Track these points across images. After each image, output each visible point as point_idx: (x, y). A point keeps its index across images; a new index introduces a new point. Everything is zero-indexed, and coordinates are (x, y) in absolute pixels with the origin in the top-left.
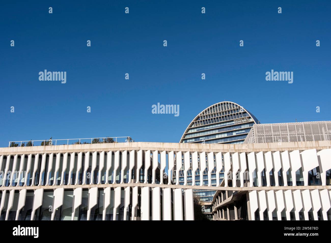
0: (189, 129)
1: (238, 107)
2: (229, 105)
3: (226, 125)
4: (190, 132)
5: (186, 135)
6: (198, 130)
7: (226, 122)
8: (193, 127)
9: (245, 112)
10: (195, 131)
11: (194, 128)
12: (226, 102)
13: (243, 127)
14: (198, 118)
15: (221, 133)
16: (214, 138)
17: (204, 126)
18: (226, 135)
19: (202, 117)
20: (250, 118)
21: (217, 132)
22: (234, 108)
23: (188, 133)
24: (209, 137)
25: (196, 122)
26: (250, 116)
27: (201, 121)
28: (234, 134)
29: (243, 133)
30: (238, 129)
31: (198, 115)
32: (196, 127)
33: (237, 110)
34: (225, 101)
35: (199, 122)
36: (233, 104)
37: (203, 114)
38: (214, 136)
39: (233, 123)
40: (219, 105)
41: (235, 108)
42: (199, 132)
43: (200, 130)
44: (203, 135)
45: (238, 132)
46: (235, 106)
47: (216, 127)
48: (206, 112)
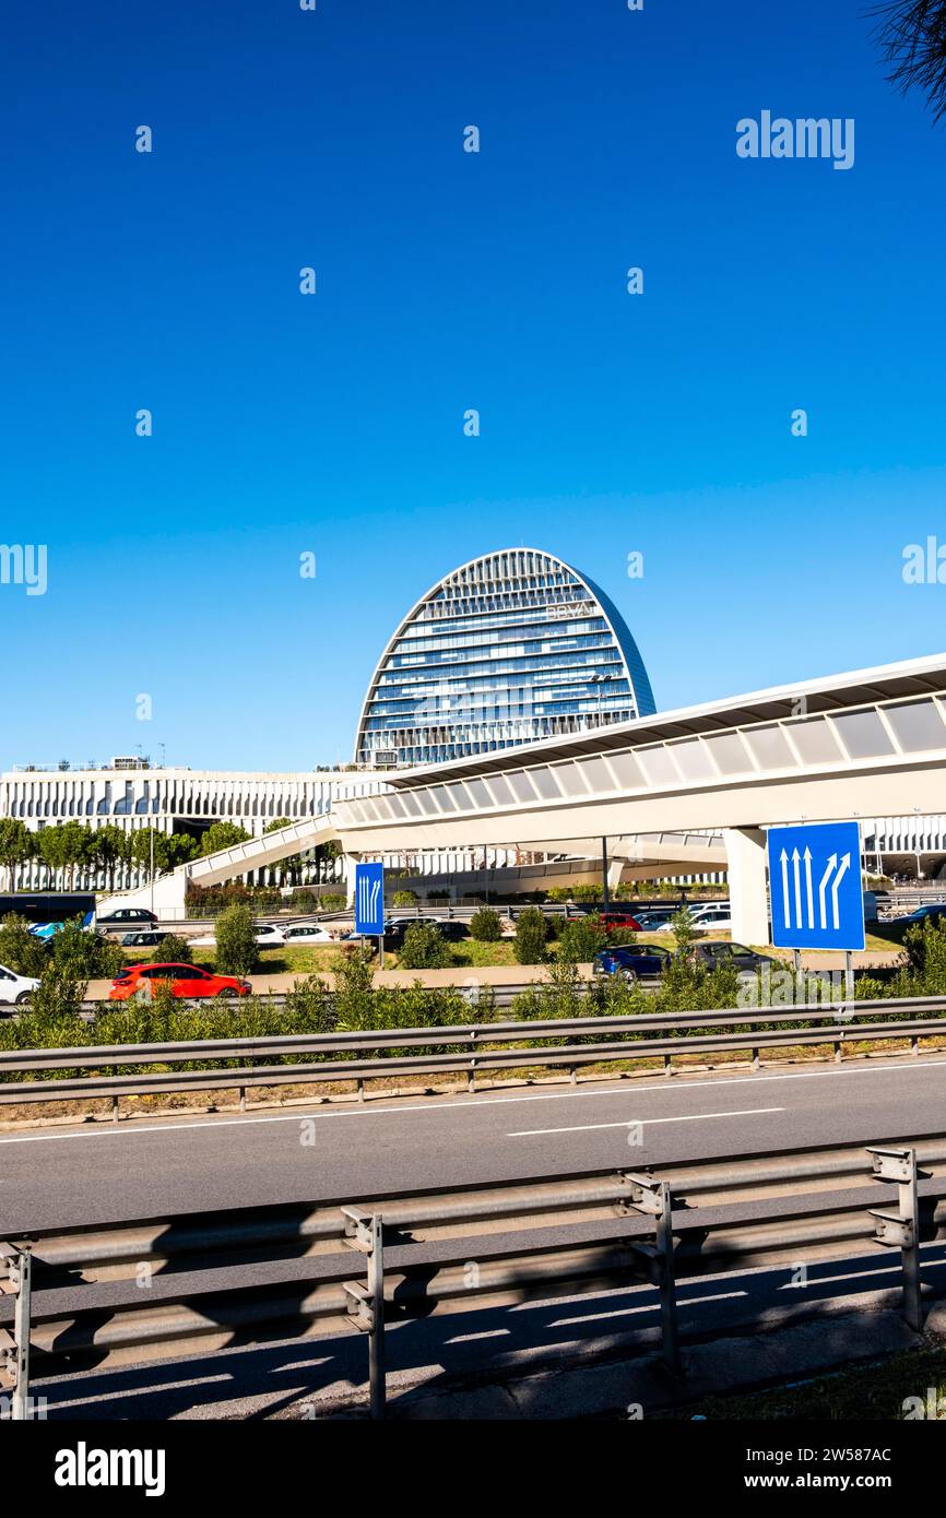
0: (408, 626)
1: (560, 571)
2: (534, 559)
3: (522, 620)
4: (412, 633)
5: (399, 642)
6: (438, 630)
7: (523, 612)
8: (421, 618)
9: (581, 586)
10: (428, 630)
11: (424, 623)
12: (526, 550)
13: (572, 630)
14: (440, 590)
15: (507, 644)
16: (486, 658)
17: (457, 619)
18: (520, 651)
19: (449, 590)
20: (593, 604)
21: (494, 638)
22: (548, 569)
23: (406, 636)
24: (470, 653)
25: (432, 605)
26: (594, 599)
27: (448, 603)
28: (546, 649)
29: (572, 646)
30: (556, 635)
31: (438, 584)
32: (431, 619)
33: (558, 576)
34: (525, 547)
35: (440, 604)
36: (548, 559)
37: (455, 579)
38: (485, 651)
39: (543, 614)
40: (505, 556)
41: (552, 571)
42: (441, 637)
43: (444, 629)
44: (451, 647)
45: (556, 644)
46: (551, 564)
47: (493, 624)
48: (463, 574)
